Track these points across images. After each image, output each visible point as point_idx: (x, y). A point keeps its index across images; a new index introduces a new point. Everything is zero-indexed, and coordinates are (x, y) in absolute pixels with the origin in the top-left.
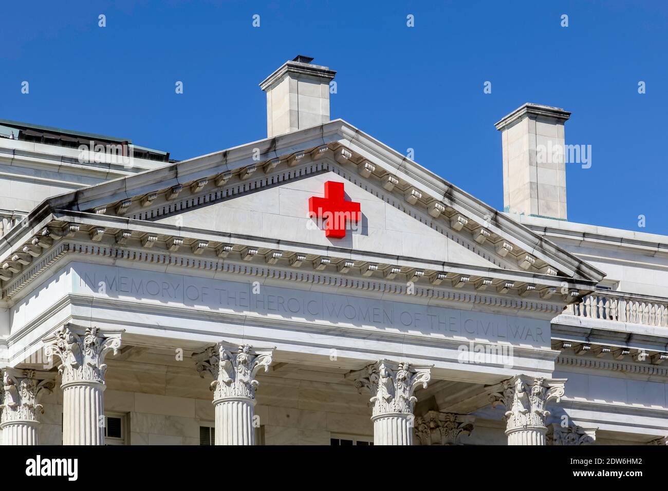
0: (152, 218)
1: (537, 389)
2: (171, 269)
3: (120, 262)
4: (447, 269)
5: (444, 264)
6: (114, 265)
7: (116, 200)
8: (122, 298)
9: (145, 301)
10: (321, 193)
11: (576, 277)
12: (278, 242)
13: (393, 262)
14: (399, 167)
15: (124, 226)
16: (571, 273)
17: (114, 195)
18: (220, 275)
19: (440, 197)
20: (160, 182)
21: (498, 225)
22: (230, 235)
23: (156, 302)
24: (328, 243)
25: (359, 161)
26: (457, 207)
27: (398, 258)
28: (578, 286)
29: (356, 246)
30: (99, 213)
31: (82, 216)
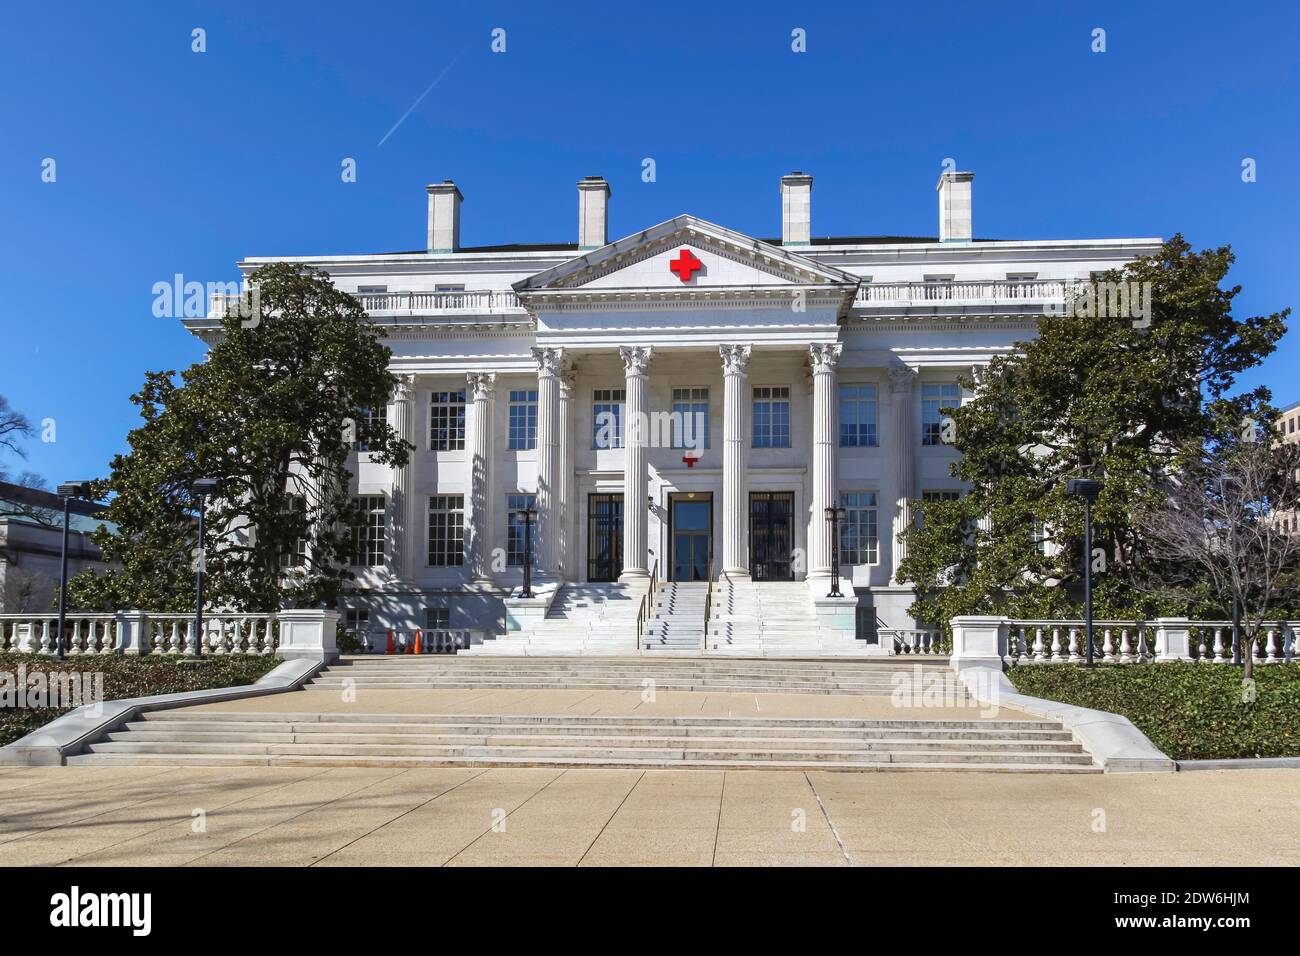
0: (575, 286)
1: (825, 349)
2: (594, 310)
3: (564, 311)
4: (754, 288)
5: (752, 286)
6: (561, 313)
7: (552, 280)
8: (566, 330)
9: (579, 330)
10: (677, 257)
11: (844, 282)
12: (647, 288)
13: (720, 289)
14: (725, 235)
15: (556, 292)
16: (839, 279)
17: (551, 277)
18: (622, 310)
19: (751, 248)
20: (577, 266)
21: (789, 258)
22: (618, 289)
23: (585, 330)
24: (682, 284)
25: (699, 236)
26: (762, 252)
27: (722, 286)
28: (845, 287)
29: (699, 284)
30: (543, 288)
31: (532, 291)
